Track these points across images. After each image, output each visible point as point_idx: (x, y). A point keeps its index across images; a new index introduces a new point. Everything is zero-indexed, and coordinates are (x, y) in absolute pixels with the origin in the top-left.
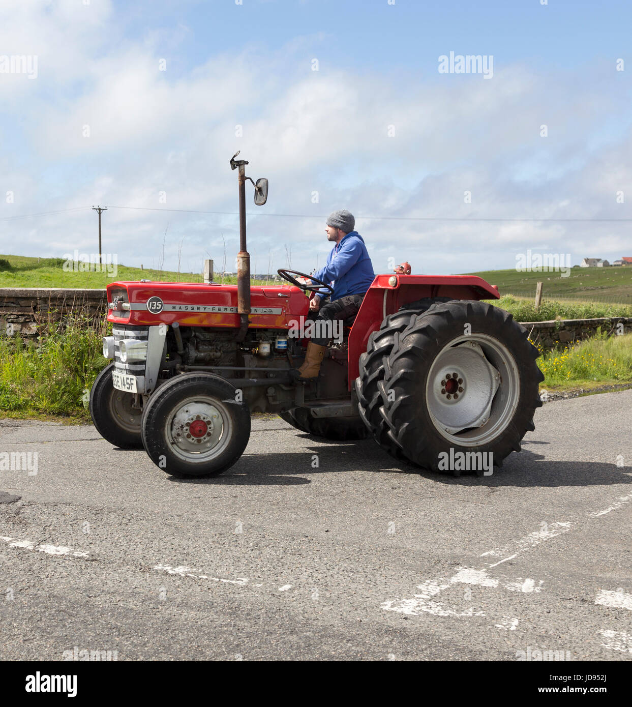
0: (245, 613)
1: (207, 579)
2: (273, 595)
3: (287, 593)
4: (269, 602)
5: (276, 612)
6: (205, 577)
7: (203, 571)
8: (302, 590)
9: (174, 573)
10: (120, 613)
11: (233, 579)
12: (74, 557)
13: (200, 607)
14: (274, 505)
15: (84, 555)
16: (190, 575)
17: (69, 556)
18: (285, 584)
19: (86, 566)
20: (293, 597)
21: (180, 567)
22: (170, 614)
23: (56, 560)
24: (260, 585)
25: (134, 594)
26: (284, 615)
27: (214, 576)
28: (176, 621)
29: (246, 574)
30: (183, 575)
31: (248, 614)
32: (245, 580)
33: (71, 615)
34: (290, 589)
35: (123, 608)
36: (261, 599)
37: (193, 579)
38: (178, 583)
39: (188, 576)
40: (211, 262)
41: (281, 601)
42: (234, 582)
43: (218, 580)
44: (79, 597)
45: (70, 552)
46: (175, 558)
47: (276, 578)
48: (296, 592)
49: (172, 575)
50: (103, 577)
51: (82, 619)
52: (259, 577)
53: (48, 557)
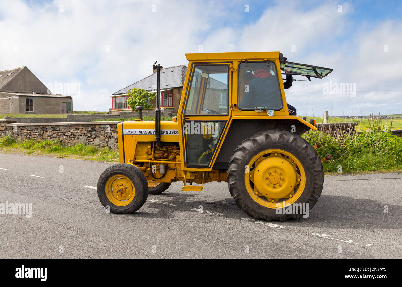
0: (352, 254)
1: (335, 240)
2: (364, 248)
3: (370, 248)
4: (363, 251)
5: (366, 255)
6: (334, 239)
7: (333, 236)
8: (376, 247)
9: (320, 236)
10: (300, 251)
11: (346, 240)
12: (280, 228)
13: (333, 251)
14: (360, 211)
15: (284, 227)
16: (328, 238)
17: (278, 228)
18: (369, 243)
19: (285, 233)
20: (373, 249)
21: (323, 234)
22: (321, 253)
23: (273, 229)
24: (358, 243)
25: (305, 244)
26: (370, 256)
27: (337, 239)
28: (324, 256)
29: (351, 238)
30: (324, 238)
31: (354, 255)
32: (351, 241)
33: (281, 251)
34: (371, 246)
35: (301, 249)
36: (358, 249)
37: (329, 239)
38: (323, 240)
39: (327, 238)
40: (327, 112)
41: (367, 250)
42: (346, 241)
43: (339, 240)
44: (283, 244)
45: (278, 226)
46: (320, 231)
47: (364, 241)
48: (374, 247)
49: (320, 237)
50: (292, 236)
51: (286, 252)
52: (357, 240)
53: (270, 228)
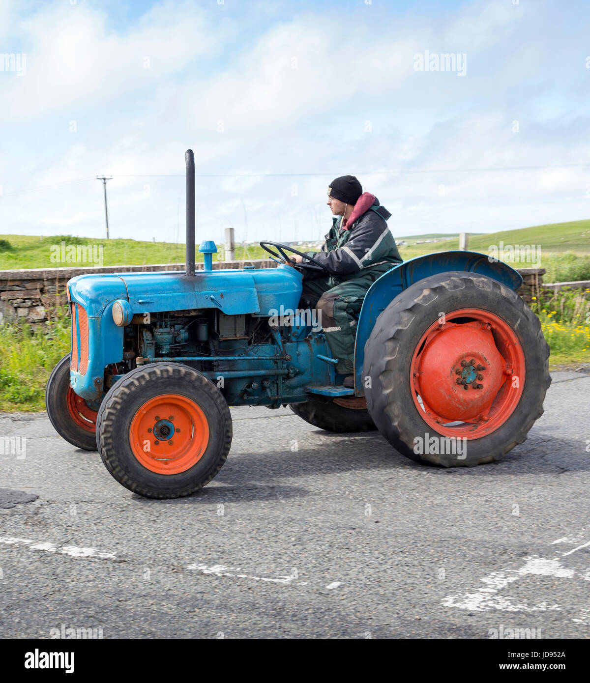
0: (290, 614)
1: (246, 578)
2: (320, 593)
3: (336, 591)
4: (316, 601)
5: (325, 612)
6: (244, 576)
7: (242, 569)
8: (352, 587)
9: (209, 572)
10: (154, 618)
11: (275, 578)
12: (100, 558)
13: (241, 609)
14: (315, 495)
15: (111, 556)
16: (228, 574)
17: (95, 558)
18: (333, 581)
19: (114, 569)
20: (343, 595)
21: (216, 566)
22: (209, 617)
23: (80, 562)
24: (305, 583)
25: (168, 597)
27: (254, 575)
28: (215, 624)
29: (290, 571)
30: (220, 575)
31: (294, 615)
32: (289, 578)
34: (339, 587)
35: (157, 612)
36: (307, 598)
37: (231, 578)
38: (215, 583)
39: (226, 576)
40: (231, 230)
41: (330, 600)
42: (276, 581)
43: (258, 579)
44: (108, 601)
45: (96, 553)
46: (210, 556)
47: (323, 575)
48: (346, 589)
49: (208, 575)
50: (133, 579)
51: (113, 625)
52: (304, 574)
53: (72, 559)
